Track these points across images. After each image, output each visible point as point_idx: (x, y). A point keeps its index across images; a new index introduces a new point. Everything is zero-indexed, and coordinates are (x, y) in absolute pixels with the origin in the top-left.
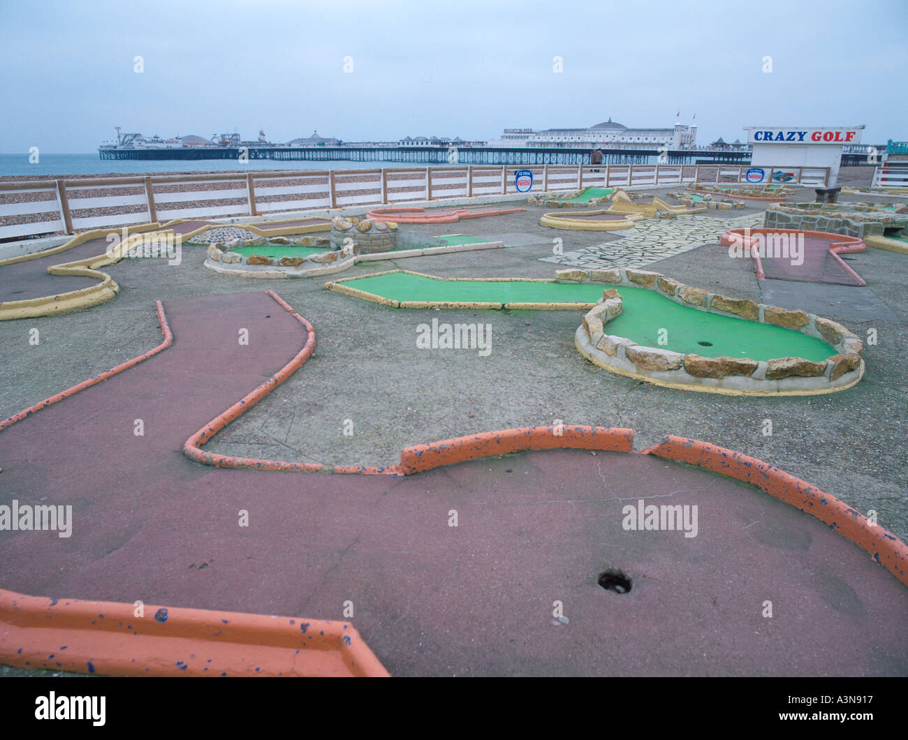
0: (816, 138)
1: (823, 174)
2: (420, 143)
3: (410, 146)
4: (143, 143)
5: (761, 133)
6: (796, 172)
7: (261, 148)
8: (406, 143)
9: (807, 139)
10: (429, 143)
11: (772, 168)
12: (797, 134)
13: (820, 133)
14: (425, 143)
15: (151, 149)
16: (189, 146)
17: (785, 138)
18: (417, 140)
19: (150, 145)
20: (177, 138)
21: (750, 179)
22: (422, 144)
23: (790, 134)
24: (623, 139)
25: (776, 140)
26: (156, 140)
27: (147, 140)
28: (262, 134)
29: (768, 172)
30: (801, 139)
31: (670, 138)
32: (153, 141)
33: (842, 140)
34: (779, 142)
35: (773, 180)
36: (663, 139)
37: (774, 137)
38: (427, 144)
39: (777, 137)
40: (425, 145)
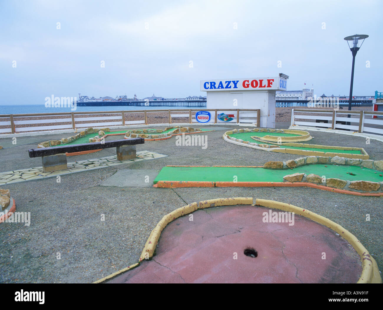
0: (246, 86)
1: (255, 115)
2: (194, 99)
3: (190, 100)
4: (87, 100)
5: (208, 83)
6: (235, 113)
7: (133, 101)
8: (188, 99)
9: (240, 86)
10: (198, 99)
11: (216, 110)
12: (232, 83)
13: (248, 81)
14: (196, 99)
15: (90, 102)
16: (105, 101)
17: (224, 87)
18: (193, 98)
19: (90, 100)
20: (100, 98)
21: (199, 120)
22: (195, 99)
23: (227, 83)
24: (280, 95)
25: (218, 88)
26: (93, 98)
27: (90, 98)
28: (135, 96)
29: (213, 114)
30: (235, 87)
31: (301, 94)
32: (92, 99)
33: (265, 86)
34: (220, 89)
35: (218, 120)
36: (298, 95)
37: (217, 86)
38: (197, 99)
39: (219, 86)
40: (196, 100)
